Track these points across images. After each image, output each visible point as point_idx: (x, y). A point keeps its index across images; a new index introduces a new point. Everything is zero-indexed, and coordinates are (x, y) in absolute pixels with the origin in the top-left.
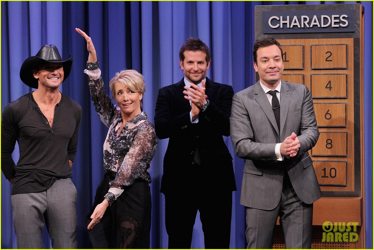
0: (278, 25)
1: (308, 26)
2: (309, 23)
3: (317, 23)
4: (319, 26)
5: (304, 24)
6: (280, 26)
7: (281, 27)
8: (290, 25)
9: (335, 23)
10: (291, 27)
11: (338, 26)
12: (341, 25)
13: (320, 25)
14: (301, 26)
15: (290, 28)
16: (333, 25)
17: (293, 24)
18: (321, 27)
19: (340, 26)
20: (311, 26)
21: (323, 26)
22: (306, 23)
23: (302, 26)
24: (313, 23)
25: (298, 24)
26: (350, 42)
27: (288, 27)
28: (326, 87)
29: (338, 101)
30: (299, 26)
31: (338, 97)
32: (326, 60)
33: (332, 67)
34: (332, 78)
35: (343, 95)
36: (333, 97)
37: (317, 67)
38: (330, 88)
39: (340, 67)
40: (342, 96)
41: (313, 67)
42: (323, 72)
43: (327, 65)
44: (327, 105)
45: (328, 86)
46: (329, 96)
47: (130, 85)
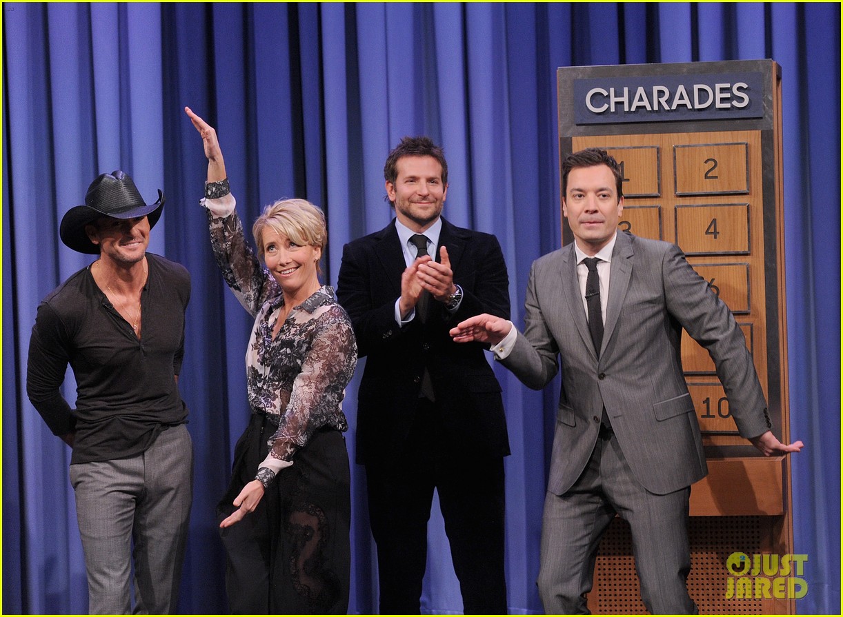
0: (606, 106)
1: (667, 108)
2: (669, 102)
3: (686, 101)
4: (690, 107)
5: (659, 102)
6: (609, 108)
7: (613, 109)
8: (630, 106)
9: (723, 100)
10: (633, 109)
11: (728, 105)
12: (735, 103)
13: (692, 104)
14: (652, 106)
15: (630, 112)
16: (719, 105)
17: (636, 103)
18: (693, 109)
19: (732, 106)
20: (674, 107)
21: (697, 106)
22: (663, 100)
23: (656, 108)
24: (676, 102)
25: (646, 103)
26: (753, 138)
27: (626, 109)
28: (707, 233)
29: (732, 260)
30: (649, 108)
31: (732, 251)
32: (706, 177)
33: (719, 190)
34: (718, 213)
35: (743, 248)
36: (721, 251)
37: (687, 192)
38: (716, 233)
39: (734, 189)
40: (740, 249)
41: (679, 192)
42: (700, 201)
43: (709, 187)
44: (711, 268)
45: (712, 230)
46: (713, 250)
47: (291, 231)
